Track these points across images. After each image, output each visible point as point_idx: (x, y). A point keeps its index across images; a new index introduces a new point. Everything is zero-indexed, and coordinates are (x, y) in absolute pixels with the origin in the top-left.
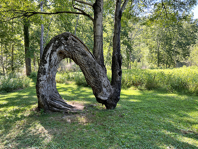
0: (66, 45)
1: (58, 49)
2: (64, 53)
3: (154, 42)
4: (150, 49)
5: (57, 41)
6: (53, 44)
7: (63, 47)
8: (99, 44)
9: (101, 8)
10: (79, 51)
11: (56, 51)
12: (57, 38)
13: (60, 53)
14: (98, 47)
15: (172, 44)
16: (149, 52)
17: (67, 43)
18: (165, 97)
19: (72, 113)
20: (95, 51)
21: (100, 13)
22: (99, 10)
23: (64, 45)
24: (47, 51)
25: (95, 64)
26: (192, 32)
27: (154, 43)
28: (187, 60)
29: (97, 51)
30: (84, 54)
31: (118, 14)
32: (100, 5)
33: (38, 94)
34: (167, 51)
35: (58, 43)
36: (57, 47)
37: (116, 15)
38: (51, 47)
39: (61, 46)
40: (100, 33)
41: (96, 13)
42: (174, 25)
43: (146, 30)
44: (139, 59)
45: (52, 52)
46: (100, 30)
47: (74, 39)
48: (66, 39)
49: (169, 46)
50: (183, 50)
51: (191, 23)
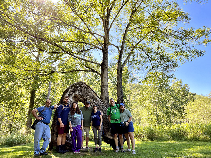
0: (80, 91)
1: (74, 93)
2: (78, 97)
3: (151, 104)
4: (149, 110)
5: (73, 88)
6: (70, 89)
7: (77, 92)
8: (105, 92)
9: (107, 66)
10: (90, 96)
11: (72, 95)
12: (74, 85)
13: (75, 97)
14: (105, 94)
15: (168, 106)
16: (147, 114)
17: (81, 90)
18: (168, 143)
19: (83, 151)
20: (102, 97)
21: (106, 70)
22: (105, 68)
23: (79, 91)
24: (65, 94)
25: (102, 106)
26: (184, 96)
27: (151, 106)
28: (184, 119)
29: (104, 97)
30: (94, 99)
31: (120, 70)
32: (106, 64)
33: (53, 132)
34: (164, 113)
35: (74, 89)
36: (73, 92)
37: (118, 71)
38: (69, 92)
39: (76, 91)
40: (106, 83)
41: (103, 70)
42: (167, 90)
43: (142, 94)
44: (139, 122)
45: (69, 95)
46: (106, 81)
47: (86, 86)
48: (81, 86)
49: (165, 108)
50: (180, 112)
51: (181, 88)
